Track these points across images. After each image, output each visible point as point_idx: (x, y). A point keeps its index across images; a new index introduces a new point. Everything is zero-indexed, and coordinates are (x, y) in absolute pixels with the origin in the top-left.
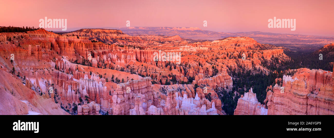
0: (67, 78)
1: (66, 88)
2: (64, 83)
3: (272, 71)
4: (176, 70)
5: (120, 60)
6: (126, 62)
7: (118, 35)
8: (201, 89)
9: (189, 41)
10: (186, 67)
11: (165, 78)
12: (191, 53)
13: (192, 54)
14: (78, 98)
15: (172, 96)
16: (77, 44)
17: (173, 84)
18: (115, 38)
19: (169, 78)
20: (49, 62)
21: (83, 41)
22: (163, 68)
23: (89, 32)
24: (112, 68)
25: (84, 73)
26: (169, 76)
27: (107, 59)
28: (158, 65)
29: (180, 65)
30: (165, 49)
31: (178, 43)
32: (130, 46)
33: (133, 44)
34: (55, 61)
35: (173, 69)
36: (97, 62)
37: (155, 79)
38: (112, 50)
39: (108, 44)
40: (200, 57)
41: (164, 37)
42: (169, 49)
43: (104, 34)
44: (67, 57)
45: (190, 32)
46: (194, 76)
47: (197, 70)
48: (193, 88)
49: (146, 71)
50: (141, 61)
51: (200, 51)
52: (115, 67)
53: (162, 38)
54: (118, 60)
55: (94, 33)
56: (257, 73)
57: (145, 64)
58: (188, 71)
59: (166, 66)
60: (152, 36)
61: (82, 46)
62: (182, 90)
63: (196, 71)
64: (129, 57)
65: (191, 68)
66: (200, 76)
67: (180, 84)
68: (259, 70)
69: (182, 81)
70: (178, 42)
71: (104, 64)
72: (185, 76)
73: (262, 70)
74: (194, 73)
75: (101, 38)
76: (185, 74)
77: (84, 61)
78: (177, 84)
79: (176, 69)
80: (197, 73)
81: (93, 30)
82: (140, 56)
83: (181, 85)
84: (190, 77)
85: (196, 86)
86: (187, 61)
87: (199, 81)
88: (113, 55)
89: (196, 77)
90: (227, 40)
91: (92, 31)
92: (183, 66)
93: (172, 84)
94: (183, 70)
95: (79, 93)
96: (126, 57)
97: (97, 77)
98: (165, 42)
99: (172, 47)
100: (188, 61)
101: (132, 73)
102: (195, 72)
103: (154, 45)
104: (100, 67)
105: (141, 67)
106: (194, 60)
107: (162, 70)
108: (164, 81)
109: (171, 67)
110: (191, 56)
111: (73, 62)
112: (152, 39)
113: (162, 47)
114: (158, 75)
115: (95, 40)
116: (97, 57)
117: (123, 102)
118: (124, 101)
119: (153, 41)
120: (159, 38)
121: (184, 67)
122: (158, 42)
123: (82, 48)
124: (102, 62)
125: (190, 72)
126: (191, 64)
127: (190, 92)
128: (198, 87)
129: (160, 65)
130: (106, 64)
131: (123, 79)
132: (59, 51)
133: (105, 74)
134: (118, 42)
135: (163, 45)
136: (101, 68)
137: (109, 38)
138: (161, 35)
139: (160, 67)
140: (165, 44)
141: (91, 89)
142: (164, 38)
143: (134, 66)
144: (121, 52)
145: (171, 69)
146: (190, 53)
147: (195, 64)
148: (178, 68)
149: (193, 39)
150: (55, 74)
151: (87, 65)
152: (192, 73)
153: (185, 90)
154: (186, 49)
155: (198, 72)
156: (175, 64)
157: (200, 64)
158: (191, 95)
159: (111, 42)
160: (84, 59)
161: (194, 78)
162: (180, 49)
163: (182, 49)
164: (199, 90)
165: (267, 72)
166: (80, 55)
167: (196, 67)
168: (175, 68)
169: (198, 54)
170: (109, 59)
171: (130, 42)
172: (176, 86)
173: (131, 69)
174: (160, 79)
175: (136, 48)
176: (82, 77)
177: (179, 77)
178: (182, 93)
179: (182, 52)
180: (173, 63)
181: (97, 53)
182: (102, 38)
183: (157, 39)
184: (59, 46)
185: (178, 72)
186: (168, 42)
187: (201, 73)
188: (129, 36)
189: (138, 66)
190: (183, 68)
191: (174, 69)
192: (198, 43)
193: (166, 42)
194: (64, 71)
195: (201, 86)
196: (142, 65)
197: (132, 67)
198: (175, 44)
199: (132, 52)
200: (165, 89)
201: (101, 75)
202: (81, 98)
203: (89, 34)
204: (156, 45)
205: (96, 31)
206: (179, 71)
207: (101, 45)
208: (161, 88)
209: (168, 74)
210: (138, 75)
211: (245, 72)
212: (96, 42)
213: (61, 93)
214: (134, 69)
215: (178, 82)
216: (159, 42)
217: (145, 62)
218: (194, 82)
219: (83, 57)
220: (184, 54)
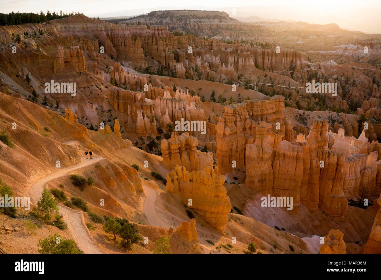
0: (133, 98)
1: (133, 114)
2: (129, 107)
5: (227, 66)
6: (237, 69)
7: (220, 22)
10: (347, 83)
11: (306, 100)
13: (361, 61)
14: (156, 127)
15: (320, 129)
16: (147, 40)
17: (320, 111)
18: (215, 27)
19: (313, 99)
20: (99, 73)
21: (159, 34)
22: (303, 82)
23: (166, 17)
24: (212, 80)
25: (163, 88)
26: (314, 96)
27: (203, 63)
28: (294, 75)
29: (335, 79)
32: (244, 42)
33: (248, 38)
34: (108, 72)
36: (185, 70)
37: (288, 99)
38: (212, 49)
39: (204, 38)
43: (195, 20)
44: (129, 64)
46: (361, 100)
47: (368, 91)
48: (357, 121)
49: (272, 86)
50: (263, 68)
51: (378, 57)
52: (216, 78)
54: (222, 66)
55: (177, 19)
57: (269, 73)
58: (350, 92)
62: (336, 122)
63: (366, 93)
64: (242, 61)
65: (356, 87)
66: (372, 102)
67: (334, 111)
69: (337, 106)
71: (196, 73)
72: (343, 99)
75: (189, 27)
76: (344, 96)
77: (160, 69)
78: (327, 111)
80: (368, 97)
82: (262, 60)
83: (335, 114)
84: (352, 102)
85: (363, 119)
86: (350, 73)
87: (369, 111)
88: (214, 58)
89: (365, 103)
92: (340, 82)
93: (318, 110)
95: (156, 120)
96: (236, 61)
97: (186, 94)
100: (353, 73)
101: (246, 88)
102: (362, 94)
104: (189, 77)
105: (264, 78)
106: (364, 73)
107: (302, 85)
108: (303, 104)
110: (359, 64)
111: (141, 70)
114: (294, 92)
115: (180, 31)
116: (184, 61)
117: (234, 133)
118: (236, 132)
121: (342, 82)
123: (156, 47)
124: (193, 69)
125: (354, 93)
126: (356, 80)
127: (350, 127)
128: (366, 119)
129: (298, 76)
130: (201, 74)
131: (231, 97)
132: (115, 54)
133: (200, 89)
134: (221, 35)
136: (193, 79)
137: (205, 28)
139: (298, 80)
141: (176, 114)
143: (250, 77)
144: (228, 52)
146: (358, 59)
147: (364, 80)
150: (113, 94)
151: (167, 76)
152: (358, 95)
153: (341, 122)
154: (350, 51)
155: (370, 95)
157: (374, 81)
158: (351, 132)
159: (208, 35)
160: (161, 65)
161: (360, 104)
162: (337, 50)
166: (153, 58)
167: (366, 86)
169: (374, 62)
170: (206, 64)
172: (325, 114)
173: (245, 81)
174: (297, 100)
176: (159, 95)
177: (332, 100)
178: (335, 126)
179: (342, 56)
180: (323, 75)
181: (185, 54)
182: (192, 27)
184: (114, 46)
189: (258, 77)
192: (376, 41)
194: (127, 87)
195: (371, 120)
196: (266, 76)
197: (246, 77)
199: (249, 53)
200: (305, 116)
201: (193, 91)
202: (160, 127)
203: (168, 20)
207: (191, 41)
208: (298, 115)
210: (259, 91)
212: (182, 34)
213: (126, 123)
214: (250, 81)
215: (330, 108)
217: (271, 70)
218: (360, 110)
219: (159, 62)
220: (345, 60)
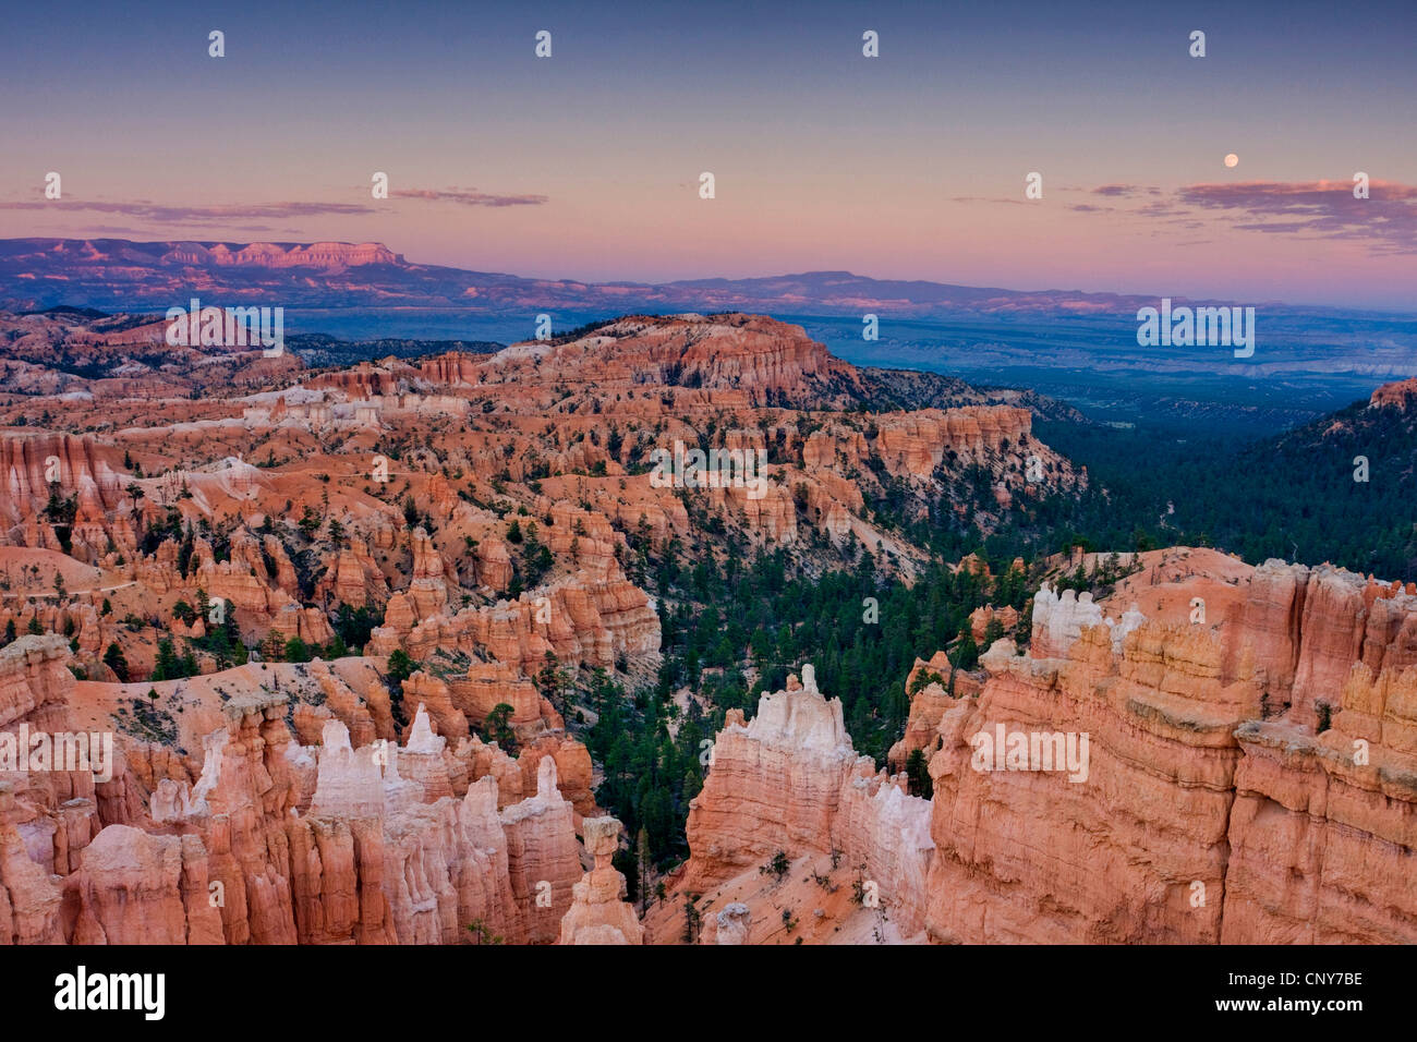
3: (940, 559)
4: (235, 564)
8: (439, 682)
10: (310, 540)
11: (150, 634)
12: (340, 442)
13: (347, 447)
17: (219, 670)
19: (179, 628)
22: (121, 561)
26: (185, 613)
28: (76, 540)
29: (258, 530)
30: (121, 418)
31: (226, 372)
35: (208, 563)
40: (413, 468)
41: (102, 322)
42: (153, 417)
45: (316, 279)
46: (377, 596)
47: (396, 556)
48: (381, 679)
51: (408, 425)
56: (836, 567)
58: (331, 570)
59: (149, 544)
62: (297, 699)
63: (391, 563)
65: (349, 548)
66: (421, 596)
67: (279, 658)
68: (850, 550)
69: (288, 637)
70: (224, 364)
72: (306, 606)
73: (873, 549)
74: (371, 577)
76: (306, 591)
78: (253, 667)
79: (228, 558)
80: (399, 580)
83: (287, 670)
84: (345, 608)
85: (401, 667)
86: (314, 499)
87: (415, 630)
89: (397, 604)
90: (607, 341)
92: (282, 537)
93: (215, 667)
94: (288, 562)
98: (111, 365)
99: (179, 400)
100: (325, 497)
102: (378, 571)
106: (367, 490)
107: (119, 578)
108: (142, 653)
109: (188, 549)
110: (346, 460)
113: (94, 407)
114: (89, 616)
121: (292, 540)
125: (344, 575)
126: (344, 521)
127: (358, 709)
128: (416, 667)
129: (92, 539)
135: (100, 387)
139: (94, 556)
140: (118, 383)
142: (102, 330)
145: (187, 563)
146: (333, 438)
147: (376, 516)
148: (250, 553)
149: (342, 334)
152: (360, 577)
153: (320, 699)
154: (297, 413)
155: (407, 569)
156: (220, 526)
157: (412, 518)
158: (365, 729)
161: (374, 610)
162: (246, 412)
163: (264, 413)
164: (422, 688)
165: (906, 564)
167: (387, 538)
168: (222, 552)
169: (395, 444)
172: (247, 678)
174: (108, 641)
177: (262, 616)
179: (268, 435)
180: (204, 523)
185: (252, 582)
186: (138, 367)
187: (426, 573)
190: (288, 549)
191: (218, 562)
192: (390, 364)
193: (121, 364)
195: (433, 666)
198: (197, 376)
200: (160, 705)
206: (253, 573)
208: (129, 707)
209: (170, 600)
211: (747, 563)
218: (383, 636)
220: (285, 449)
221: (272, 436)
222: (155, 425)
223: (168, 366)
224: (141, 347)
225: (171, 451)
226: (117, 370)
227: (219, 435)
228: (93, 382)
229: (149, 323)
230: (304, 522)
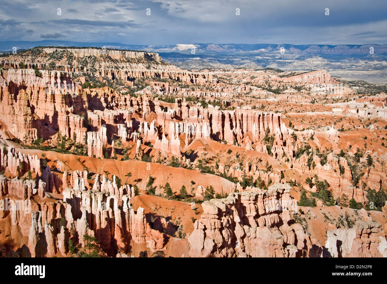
4: (328, 167)
6: (182, 141)
7: (148, 68)
9: (357, 88)
10: (358, 162)
12: (370, 124)
18: (140, 76)
23: (61, 58)
28: (273, 151)
29: (338, 155)
36: (102, 144)
41: (281, 74)
42: (298, 109)
43: (108, 64)
50: (224, 139)
53: (274, 77)
55: (78, 61)
58: (365, 175)
60: (246, 72)
61: (54, 99)
64: (192, 130)
65: (374, 166)
72: (355, 187)
75: (99, 76)
76: (355, 182)
77: (61, 142)
79: (326, 165)
81: (73, 51)
82: (220, 128)
84: (371, 191)
86: (360, 146)
88: (146, 125)
91: (71, 53)
92: (347, 159)
94: (349, 169)
96: (182, 130)
98: (284, 89)
99: (307, 103)
100: (365, 145)
103: (254, 97)
109: (310, 160)
112: (245, 80)
113: (278, 104)
116: (100, 129)
119: (248, 87)
120: (266, 76)
121: (351, 160)
122: (264, 89)
125: (372, 177)
129: (278, 151)
135: (279, 97)
137: (124, 77)
138: (271, 69)
140: (285, 97)
142: (281, 77)
144: (167, 115)
145: (311, 164)
146: (368, 122)
148: (334, 164)
154: (353, 111)
156: (323, 152)
159: (129, 88)
162: (334, 110)
168: (324, 162)
170: (135, 134)
171: (184, 87)
172: (335, 211)
175: (209, 106)
179: (341, 119)
180: (318, 150)
182: (103, 76)
183: (260, 81)
185: (335, 174)
186: (293, 91)
188: (182, 72)
190: (349, 164)
191: (322, 165)
193: (287, 89)
199: (201, 116)
203: (63, 62)
204: (260, 98)
205: (83, 53)
206: (335, 171)
207: (110, 98)
216: (267, 89)
217: (236, 143)
220: (348, 124)
221: (343, 120)
222: (299, 112)
223: (303, 91)
224: (294, 83)
225: (305, 122)
226: (285, 91)
227: (324, 118)
228: (277, 95)
229: (297, 75)
230: (356, 154)
